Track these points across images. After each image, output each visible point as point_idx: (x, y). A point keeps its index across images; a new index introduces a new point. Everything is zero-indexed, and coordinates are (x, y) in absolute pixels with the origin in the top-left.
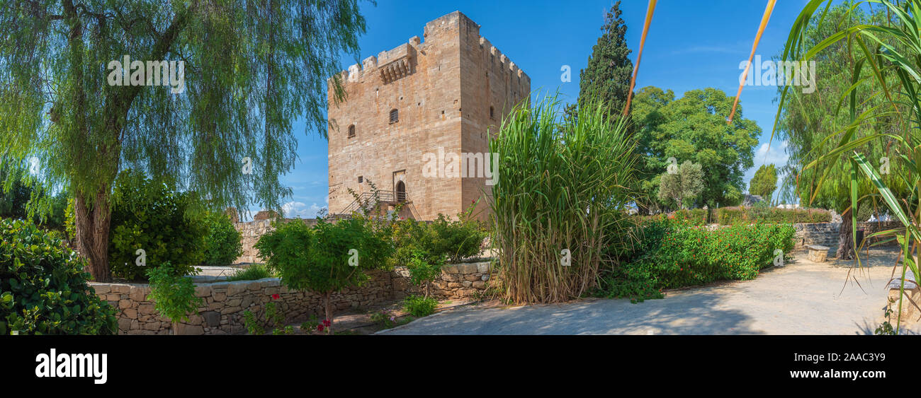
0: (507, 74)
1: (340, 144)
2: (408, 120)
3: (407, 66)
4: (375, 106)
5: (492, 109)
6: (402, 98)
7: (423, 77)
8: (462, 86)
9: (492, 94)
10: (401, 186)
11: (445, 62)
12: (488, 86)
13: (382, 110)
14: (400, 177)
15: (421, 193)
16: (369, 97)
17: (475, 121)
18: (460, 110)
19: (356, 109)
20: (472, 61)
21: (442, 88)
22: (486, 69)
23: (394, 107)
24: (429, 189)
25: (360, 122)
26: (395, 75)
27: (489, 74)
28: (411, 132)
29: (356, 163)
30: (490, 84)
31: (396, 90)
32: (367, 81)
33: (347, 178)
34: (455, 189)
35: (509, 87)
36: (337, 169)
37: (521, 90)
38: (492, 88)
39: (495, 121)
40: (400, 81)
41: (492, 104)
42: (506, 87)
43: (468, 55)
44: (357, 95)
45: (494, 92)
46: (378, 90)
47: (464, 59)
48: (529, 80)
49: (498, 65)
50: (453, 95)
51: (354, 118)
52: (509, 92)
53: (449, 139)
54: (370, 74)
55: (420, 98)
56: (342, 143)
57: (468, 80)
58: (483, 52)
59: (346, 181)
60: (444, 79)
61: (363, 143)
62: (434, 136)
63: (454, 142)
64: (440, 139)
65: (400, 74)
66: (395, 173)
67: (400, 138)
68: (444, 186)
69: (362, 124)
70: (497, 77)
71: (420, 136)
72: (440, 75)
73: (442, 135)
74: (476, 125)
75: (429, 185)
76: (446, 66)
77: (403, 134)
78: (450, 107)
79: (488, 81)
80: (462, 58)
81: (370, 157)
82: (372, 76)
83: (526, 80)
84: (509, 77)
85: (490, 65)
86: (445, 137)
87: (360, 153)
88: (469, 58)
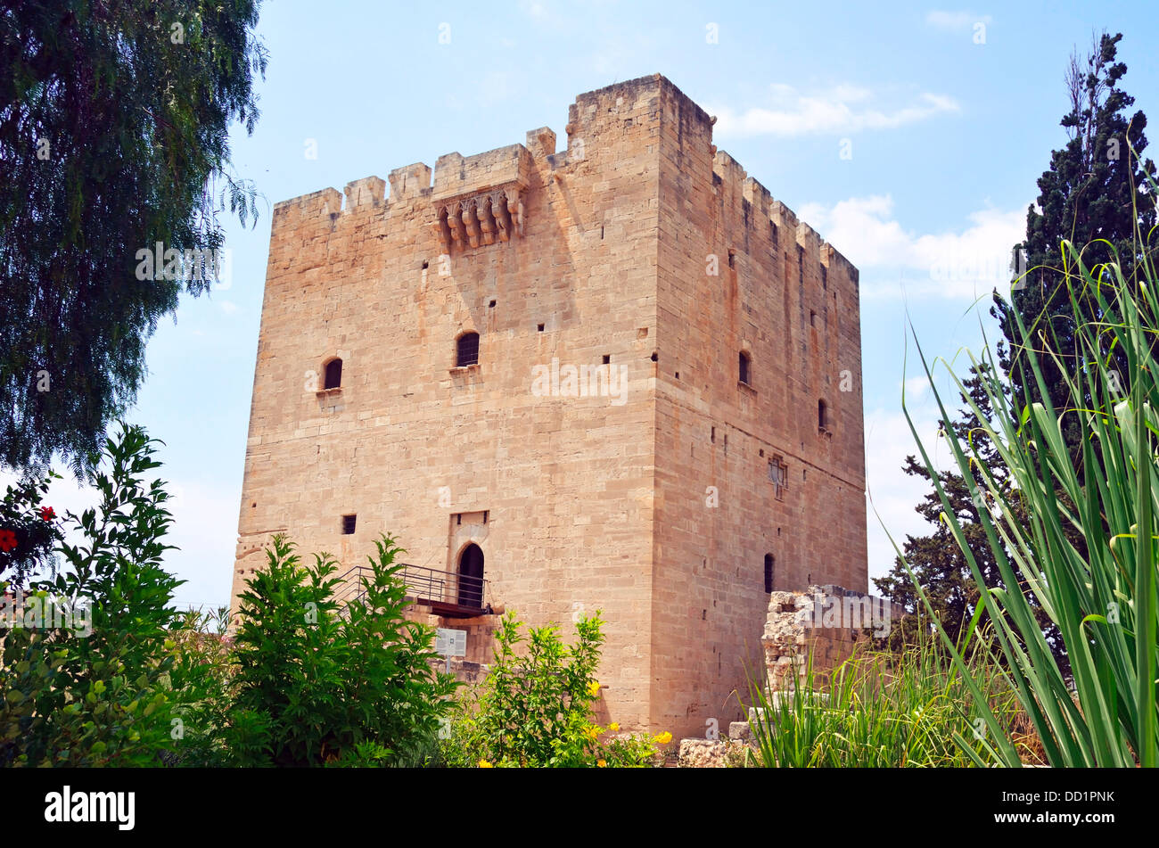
0: (787, 257)
1: (290, 409)
2: (506, 370)
3: (516, 213)
4: (412, 313)
5: (744, 359)
6: (493, 304)
7: (555, 252)
8: (660, 289)
9: (745, 314)
10: (471, 561)
11: (617, 215)
12: (734, 293)
13: (434, 330)
14: (470, 534)
15: (532, 586)
16: (394, 285)
17: (695, 389)
18: (654, 358)
19: (352, 313)
20: (691, 219)
21: (605, 289)
22: (729, 245)
23: (469, 326)
24: (555, 575)
25: (361, 352)
26: (480, 233)
27: (736, 258)
28: (512, 404)
29: (334, 473)
30: (741, 289)
31: (480, 276)
32: (397, 236)
33: (302, 516)
34: (630, 582)
35: (795, 296)
36: (272, 483)
37: (830, 304)
38: (743, 298)
39: (754, 393)
40: (492, 253)
41: (746, 345)
42: (787, 296)
43: (679, 201)
44: (360, 271)
45: (750, 310)
46: (425, 266)
47: (668, 212)
48: (854, 274)
49: (763, 232)
50: (635, 314)
51: (344, 339)
52: (795, 311)
53: (621, 438)
54: (407, 217)
55: (544, 310)
56: (298, 406)
57: (678, 273)
58: (721, 193)
59: (298, 522)
60: (614, 267)
61: (363, 415)
62: (579, 425)
63: (635, 449)
64: (593, 434)
65: (495, 232)
66: (458, 517)
67: (478, 416)
68: (598, 571)
69: (365, 360)
70: (759, 268)
71: (537, 420)
72: (604, 251)
73: (600, 422)
74: (699, 405)
75: (557, 565)
76: (619, 230)
77: (490, 405)
78: (628, 347)
79: (733, 277)
80: (663, 212)
81: (380, 461)
82: (411, 225)
83: (846, 275)
84: (794, 267)
85: (740, 233)
86: (610, 431)
87: (352, 444)
88: (683, 211)
